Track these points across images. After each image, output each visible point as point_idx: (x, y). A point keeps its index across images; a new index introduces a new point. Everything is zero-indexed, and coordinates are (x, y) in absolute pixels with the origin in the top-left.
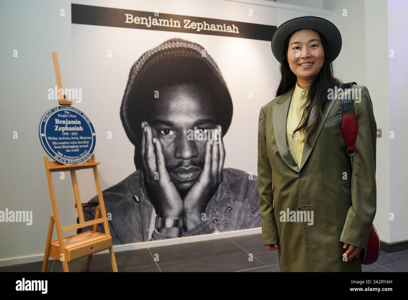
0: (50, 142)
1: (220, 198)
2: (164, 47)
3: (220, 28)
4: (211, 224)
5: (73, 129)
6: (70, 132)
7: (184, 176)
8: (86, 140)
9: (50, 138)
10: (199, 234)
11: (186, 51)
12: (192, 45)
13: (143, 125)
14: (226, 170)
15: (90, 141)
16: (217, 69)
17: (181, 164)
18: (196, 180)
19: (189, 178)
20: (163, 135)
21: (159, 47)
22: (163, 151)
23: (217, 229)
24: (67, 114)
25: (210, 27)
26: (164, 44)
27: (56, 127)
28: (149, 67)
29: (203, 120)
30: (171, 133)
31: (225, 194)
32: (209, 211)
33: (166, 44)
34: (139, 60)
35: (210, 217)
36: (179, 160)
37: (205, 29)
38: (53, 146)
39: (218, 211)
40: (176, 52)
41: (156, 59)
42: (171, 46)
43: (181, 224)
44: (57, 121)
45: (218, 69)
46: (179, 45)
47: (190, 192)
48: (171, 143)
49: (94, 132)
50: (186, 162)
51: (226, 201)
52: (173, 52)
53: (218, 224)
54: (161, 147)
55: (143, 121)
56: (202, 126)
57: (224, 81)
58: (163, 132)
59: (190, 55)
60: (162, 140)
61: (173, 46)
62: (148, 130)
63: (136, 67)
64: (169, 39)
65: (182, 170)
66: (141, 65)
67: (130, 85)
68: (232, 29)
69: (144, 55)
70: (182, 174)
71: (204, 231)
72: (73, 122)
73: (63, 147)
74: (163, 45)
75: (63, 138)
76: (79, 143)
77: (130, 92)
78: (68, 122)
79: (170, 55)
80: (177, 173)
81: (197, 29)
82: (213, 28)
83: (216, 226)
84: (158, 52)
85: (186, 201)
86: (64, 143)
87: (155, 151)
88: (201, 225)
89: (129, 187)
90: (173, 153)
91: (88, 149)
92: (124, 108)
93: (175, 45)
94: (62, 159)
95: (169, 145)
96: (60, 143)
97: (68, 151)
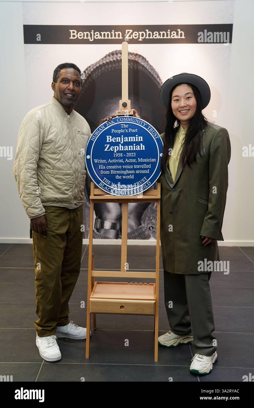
2: (106, 60)
3: (163, 36)
4: (146, 231)
10: (135, 238)
16: (158, 80)
21: (101, 60)
23: (153, 236)
25: (153, 35)
26: (106, 57)
32: (146, 218)
33: (108, 57)
35: (146, 224)
37: (147, 37)
39: (154, 219)
41: (98, 73)
42: (113, 58)
43: (118, 227)
45: (160, 80)
46: (120, 57)
52: (114, 65)
53: (154, 232)
68: (177, 34)
71: (140, 236)
74: (105, 59)
79: (111, 68)
81: (139, 38)
82: (156, 35)
83: (152, 233)
84: (100, 65)
88: (137, 230)
93: (116, 58)
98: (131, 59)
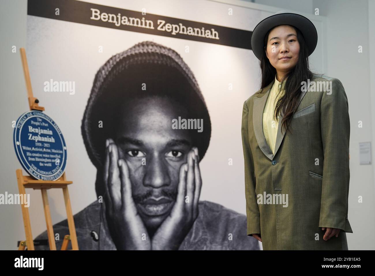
0: (25, 151)
1: (195, 238)
2: (135, 51)
3: (198, 32)
5: (46, 139)
6: (42, 143)
7: (154, 209)
8: (58, 154)
9: (24, 148)
11: (159, 57)
12: (167, 50)
13: (108, 143)
14: (202, 203)
15: (62, 154)
16: (194, 80)
17: (150, 193)
18: (167, 214)
19: (159, 211)
20: (131, 156)
21: (129, 50)
22: (130, 177)
24: (39, 122)
25: (187, 30)
26: (134, 47)
27: (30, 135)
28: (117, 74)
29: (177, 141)
30: (140, 154)
31: (201, 234)
33: (137, 48)
34: (106, 65)
36: (148, 189)
37: (181, 32)
38: (27, 157)
40: (148, 58)
41: (125, 65)
42: (143, 50)
44: (31, 129)
45: (196, 81)
46: (151, 50)
47: (159, 230)
48: (139, 167)
49: (65, 145)
50: (157, 191)
51: (202, 243)
52: (144, 58)
54: (128, 171)
55: (108, 138)
56: (176, 148)
57: (202, 96)
58: (130, 153)
59: (164, 62)
60: (129, 163)
61: (145, 51)
62: (114, 150)
63: (102, 73)
64: (141, 41)
65: (151, 201)
66: (107, 71)
67: (94, 94)
68: (212, 34)
69: (111, 59)
70: (151, 206)
72: (45, 132)
73: (37, 159)
74: (134, 49)
75: (37, 149)
76: (51, 156)
77: (94, 102)
78: (41, 131)
79: (141, 61)
80: (145, 204)
81: (172, 31)
82: (190, 31)
84: (128, 56)
85: (154, 242)
86: (38, 155)
87: (121, 176)
89: (87, 220)
90: (142, 179)
91: (60, 164)
92: (86, 121)
93: (147, 50)
94: (36, 173)
95: (137, 170)
96: (34, 155)
97: (41, 164)
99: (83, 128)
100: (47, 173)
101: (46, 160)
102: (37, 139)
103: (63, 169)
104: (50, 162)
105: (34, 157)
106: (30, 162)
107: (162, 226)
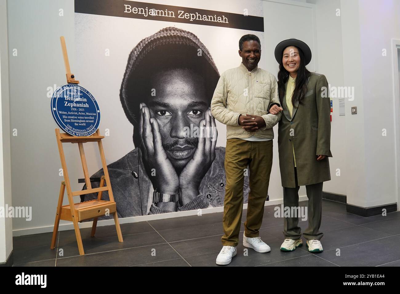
0: (61, 115)
1: (213, 174)
3: (211, 18)
4: (205, 199)
5: (80, 105)
6: (77, 108)
7: (180, 154)
8: (92, 116)
9: (60, 112)
11: (180, 39)
12: (186, 33)
13: (141, 106)
14: (218, 149)
15: (95, 117)
16: (208, 56)
17: (176, 143)
18: (191, 157)
19: (184, 156)
21: (156, 35)
22: (160, 131)
23: (211, 204)
24: (74, 92)
25: (202, 17)
26: (160, 32)
27: (65, 102)
28: (146, 53)
29: (196, 102)
30: (167, 114)
31: (218, 171)
32: (203, 187)
33: (162, 33)
34: (137, 47)
35: (204, 193)
36: (174, 139)
38: (63, 120)
39: (211, 186)
40: (171, 40)
41: (153, 46)
42: (166, 34)
43: (177, 199)
44: (67, 98)
46: (173, 33)
47: (185, 169)
48: (167, 123)
49: (98, 109)
50: (181, 141)
51: (219, 178)
52: (168, 40)
53: (212, 199)
54: (158, 127)
55: (142, 102)
56: (196, 108)
57: (215, 67)
58: (159, 113)
59: (184, 42)
60: (158, 120)
61: (168, 35)
62: (146, 111)
63: (134, 53)
65: (178, 148)
67: (129, 69)
68: (222, 19)
69: (141, 42)
70: (177, 152)
71: (199, 206)
72: (80, 100)
73: (72, 121)
74: (159, 34)
75: (72, 113)
76: (85, 118)
77: (129, 76)
78: (76, 99)
79: (165, 42)
80: (172, 151)
83: (210, 202)
85: (181, 178)
86: (72, 117)
87: (153, 130)
88: (195, 200)
89: (128, 163)
90: (169, 132)
91: (93, 124)
92: (124, 90)
93: (170, 34)
94: (71, 131)
95: (165, 126)
96: (70, 117)
97: (76, 124)
98: (183, 36)
99: (121, 95)
100: (81, 131)
101: (80, 121)
102: (72, 105)
103: (96, 127)
104: (84, 123)
105: (70, 119)
106: (66, 123)
107: (187, 166)
